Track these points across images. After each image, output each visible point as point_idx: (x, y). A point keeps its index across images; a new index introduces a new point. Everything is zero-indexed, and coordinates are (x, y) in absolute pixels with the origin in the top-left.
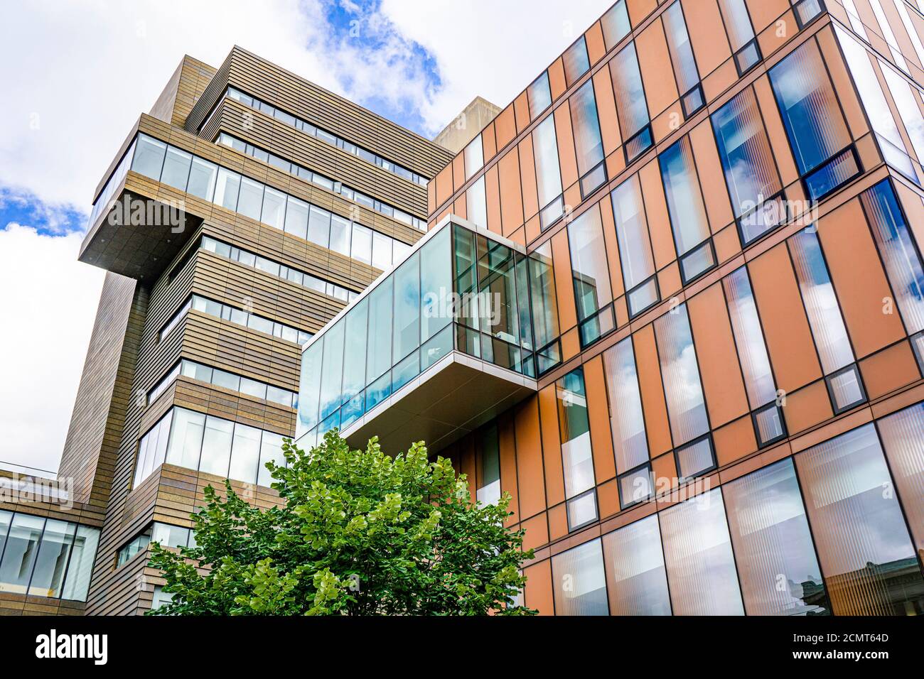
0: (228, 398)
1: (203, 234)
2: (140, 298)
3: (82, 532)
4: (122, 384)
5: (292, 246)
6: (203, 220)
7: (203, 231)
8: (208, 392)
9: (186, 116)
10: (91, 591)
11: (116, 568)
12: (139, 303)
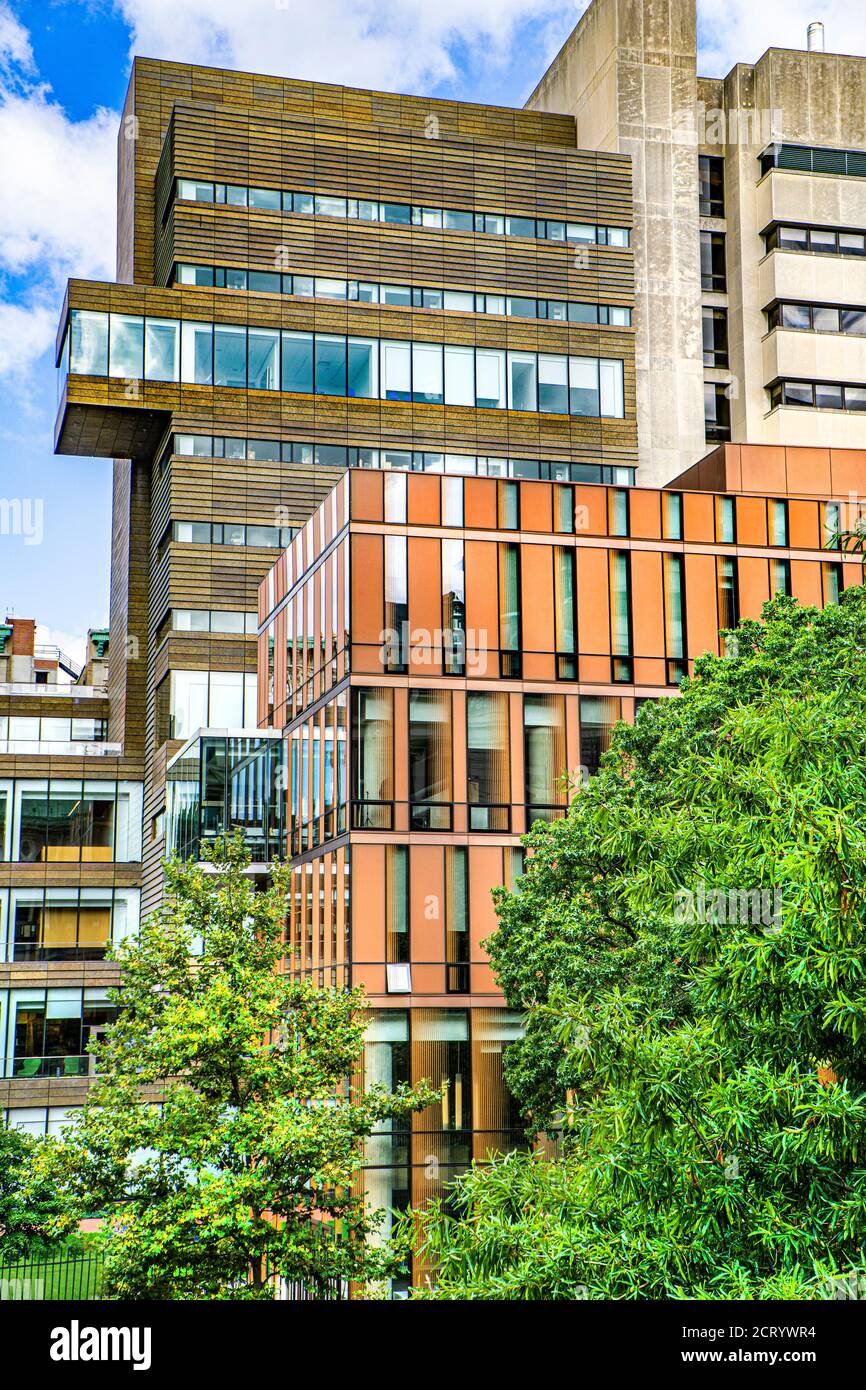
0: (231, 645)
1: (173, 434)
2: (139, 484)
3: (124, 788)
4: (137, 604)
5: (294, 410)
6: (170, 413)
7: (173, 430)
8: (207, 644)
9: (154, 172)
10: (145, 851)
11: (154, 837)
12: (139, 490)
